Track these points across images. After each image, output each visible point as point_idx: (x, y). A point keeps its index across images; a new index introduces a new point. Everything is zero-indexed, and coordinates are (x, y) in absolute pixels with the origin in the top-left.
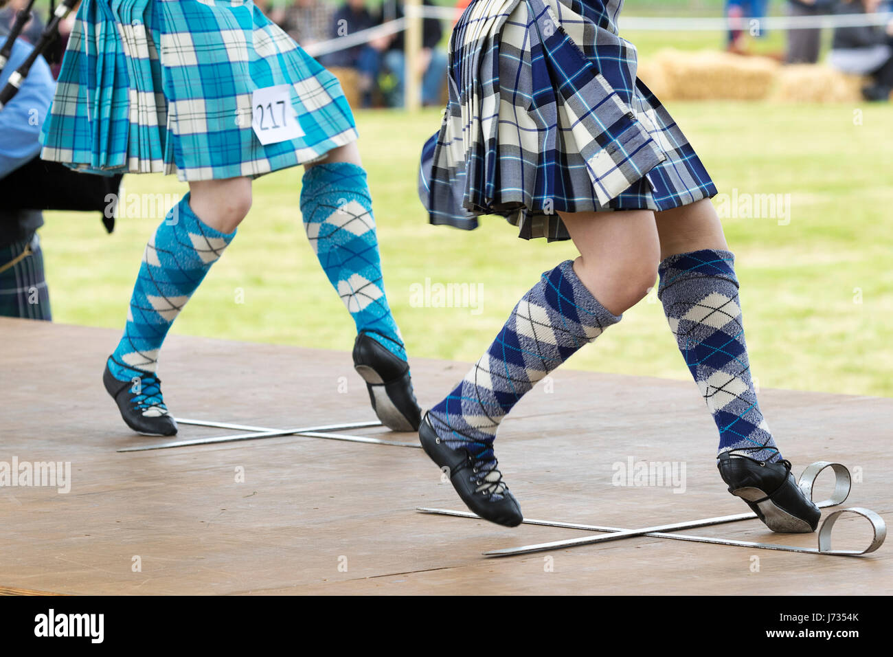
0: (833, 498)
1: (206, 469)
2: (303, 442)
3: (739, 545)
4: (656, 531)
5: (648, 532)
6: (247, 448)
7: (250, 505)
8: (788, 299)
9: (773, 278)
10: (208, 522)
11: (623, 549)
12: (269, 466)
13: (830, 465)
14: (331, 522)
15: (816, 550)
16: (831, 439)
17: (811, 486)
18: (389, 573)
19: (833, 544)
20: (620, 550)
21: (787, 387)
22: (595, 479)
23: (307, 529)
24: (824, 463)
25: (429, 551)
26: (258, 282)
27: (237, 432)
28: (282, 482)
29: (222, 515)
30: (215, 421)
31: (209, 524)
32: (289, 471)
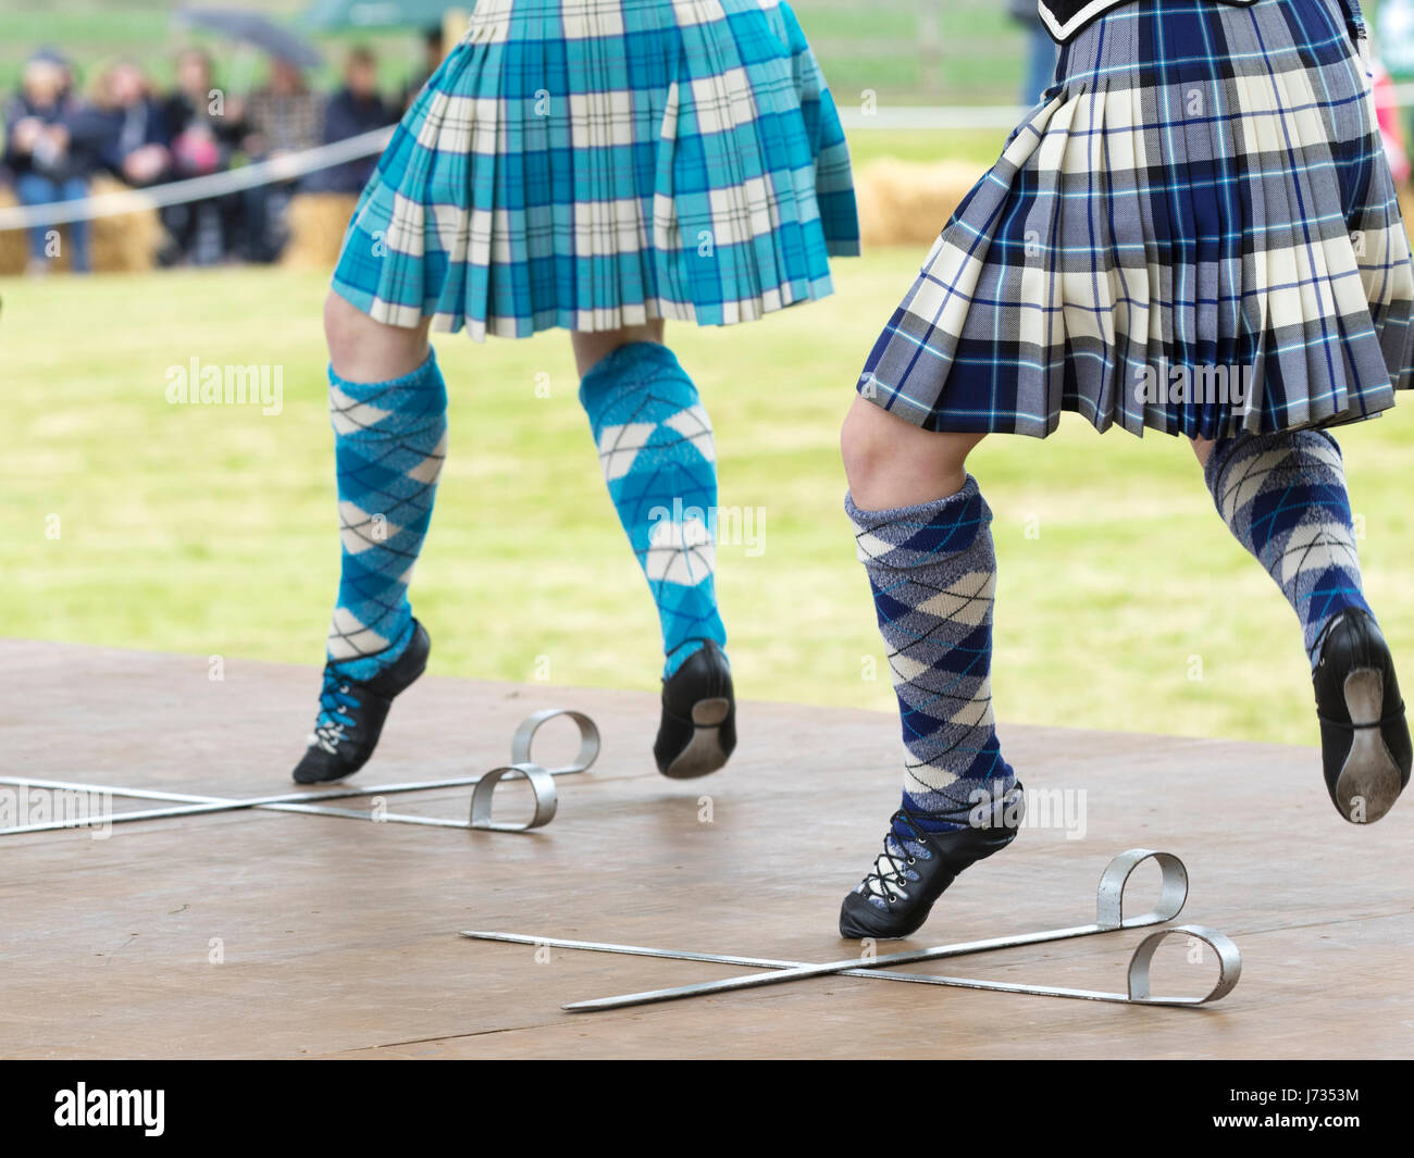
0: (1159, 911)
1: (105, 867)
2: (271, 819)
3: (996, 990)
4: (858, 967)
5: (843, 969)
6: (175, 830)
7: (180, 927)
8: (1086, 576)
9: (1060, 541)
10: (108, 955)
11: (803, 997)
12: (211, 861)
13: (1154, 855)
14: (315, 953)
15: (1125, 997)
16: (1153, 810)
17: (1120, 891)
18: (411, 1038)
19: (1152, 987)
20: (799, 997)
21: (1083, 724)
22: (756, 880)
23: (275, 966)
24: (1141, 852)
25: (479, 1002)
26: (199, 553)
27: (158, 804)
28: (232, 888)
29: (133, 943)
30: (123, 786)
31: (110, 959)
32: (244, 869)
